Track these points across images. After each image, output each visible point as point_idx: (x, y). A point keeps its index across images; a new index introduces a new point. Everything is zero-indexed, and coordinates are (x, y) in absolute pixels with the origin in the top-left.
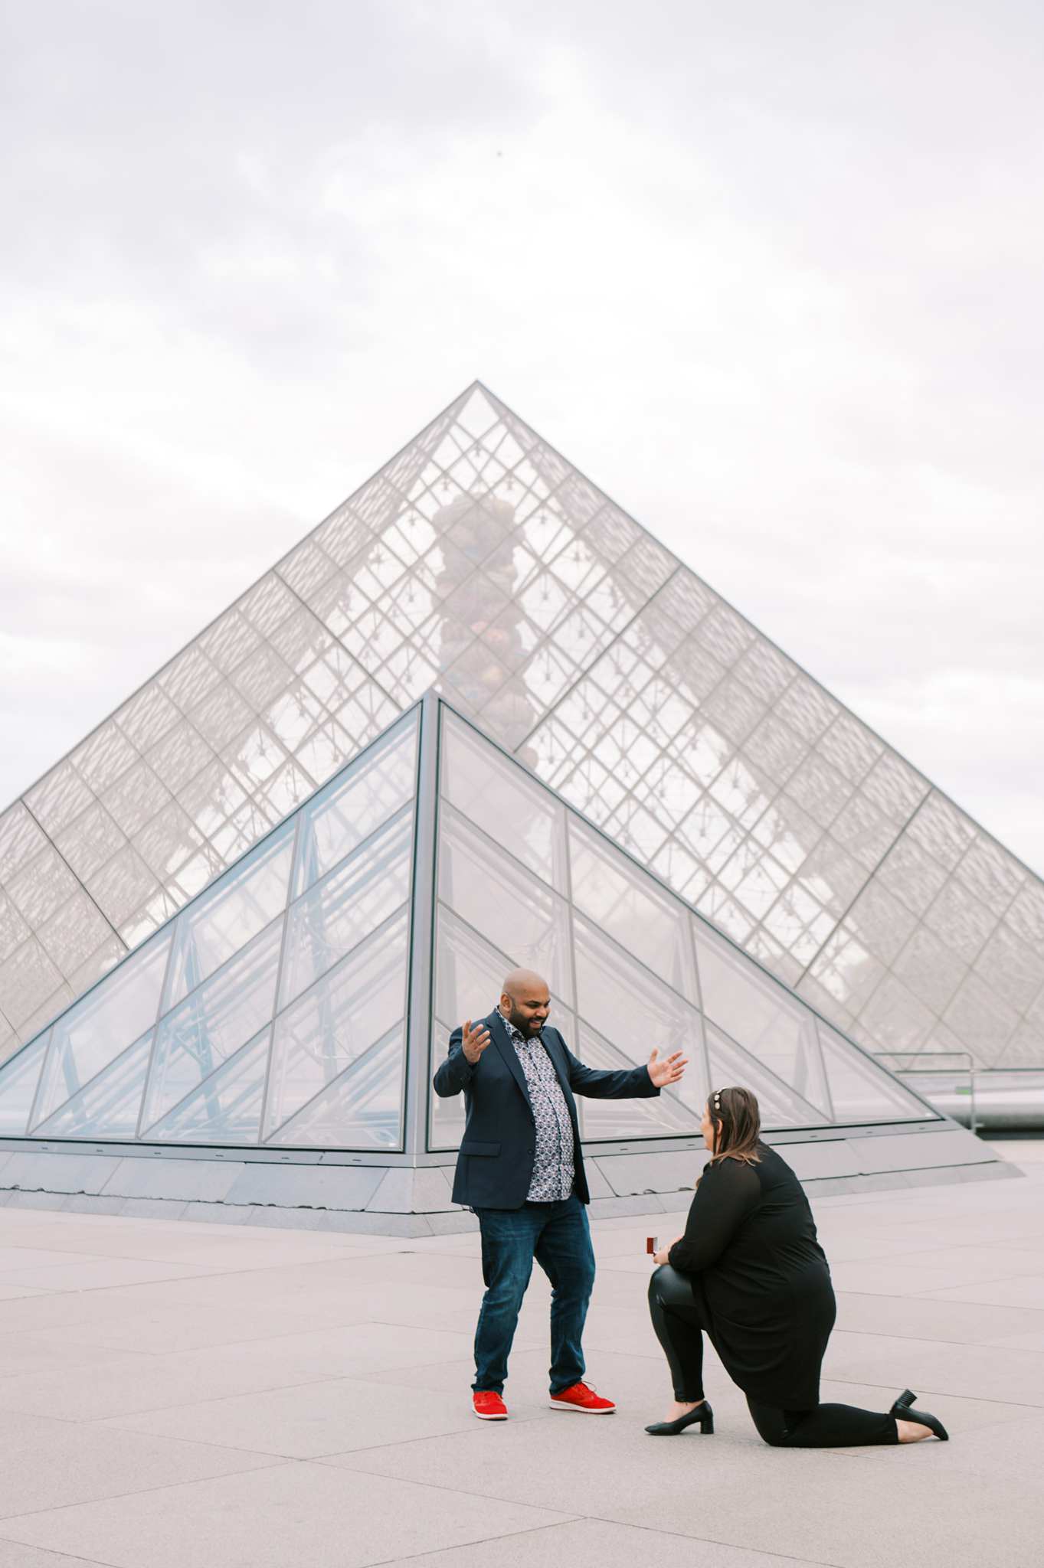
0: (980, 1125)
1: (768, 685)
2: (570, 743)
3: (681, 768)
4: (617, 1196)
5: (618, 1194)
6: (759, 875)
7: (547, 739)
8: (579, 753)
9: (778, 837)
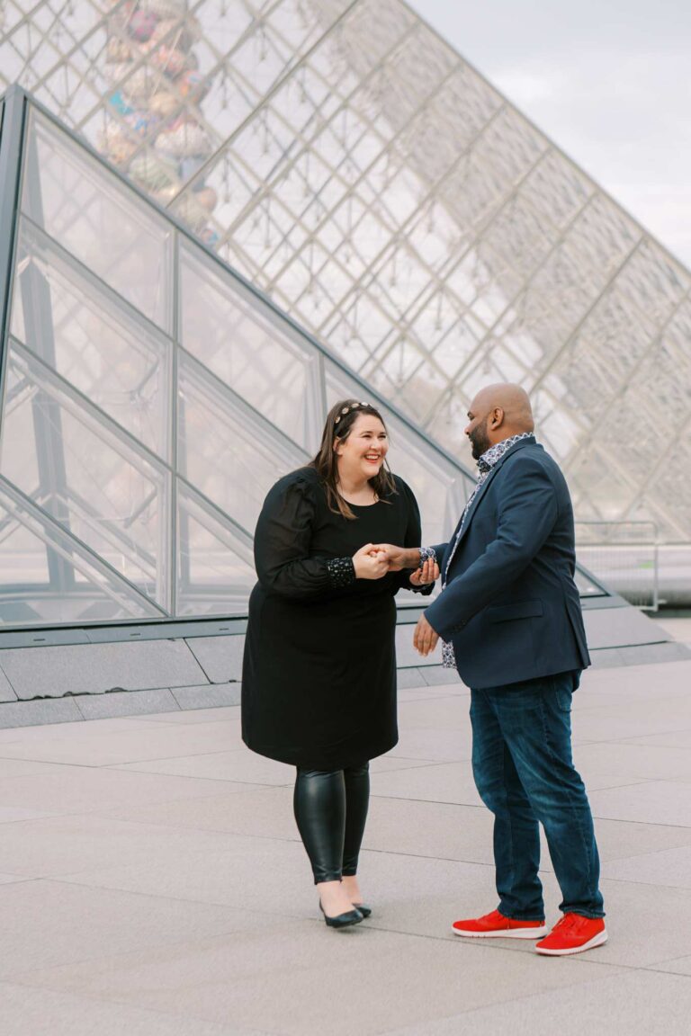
0: (663, 602)
1: (470, 119)
2: (286, 223)
3: (377, 215)
4: (212, 683)
5: (213, 680)
6: (462, 332)
7: (263, 221)
8: (298, 237)
9: (480, 291)
